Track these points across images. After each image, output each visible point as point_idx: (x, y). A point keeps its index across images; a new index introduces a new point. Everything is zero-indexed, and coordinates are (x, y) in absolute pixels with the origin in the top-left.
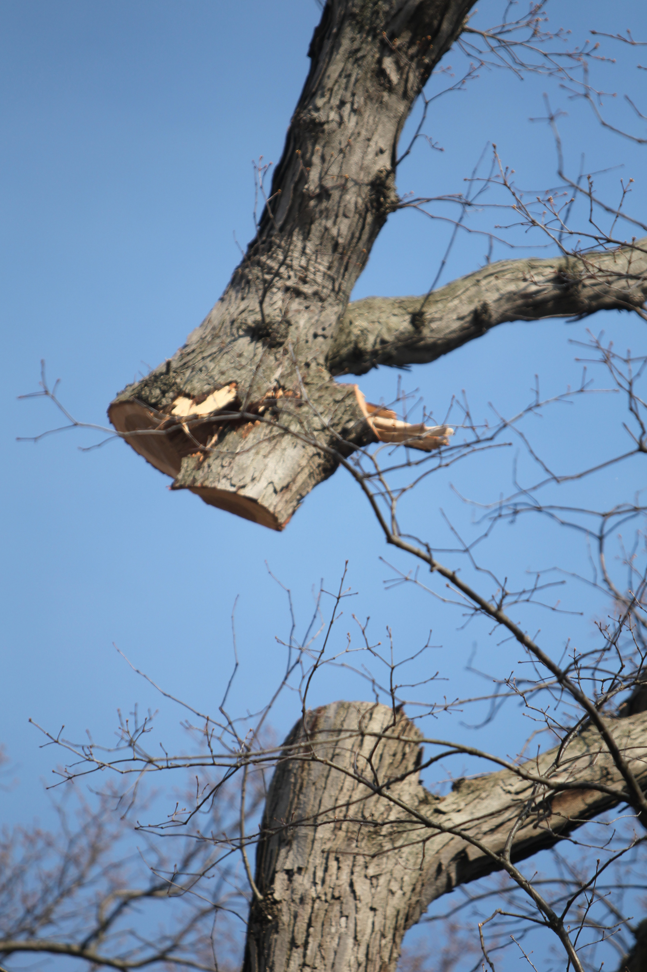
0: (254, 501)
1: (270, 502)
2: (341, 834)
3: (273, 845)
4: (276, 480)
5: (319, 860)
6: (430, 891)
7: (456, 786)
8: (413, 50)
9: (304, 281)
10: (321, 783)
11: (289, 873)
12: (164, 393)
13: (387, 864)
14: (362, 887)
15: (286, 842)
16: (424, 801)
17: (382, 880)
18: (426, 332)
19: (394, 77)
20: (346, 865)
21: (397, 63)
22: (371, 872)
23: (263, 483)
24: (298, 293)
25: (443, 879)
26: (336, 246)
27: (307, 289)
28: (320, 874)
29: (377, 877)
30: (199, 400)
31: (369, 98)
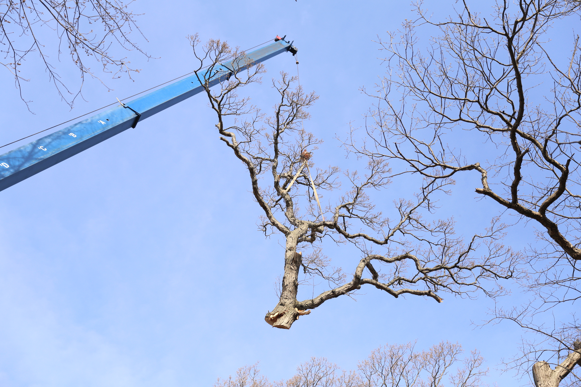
0: (283, 325)
1: (285, 325)
2: (544, 378)
3: (537, 382)
4: (286, 322)
5: (543, 382)
6: (558, 382)
7: (556, 368)
8: (295, 264)
9: (287, 297)
10: (539, 373)
11: (540, 385)
12: (268, 315)
13: (551, 380)
14: (550, 383)
15: (538, 381)
16: (552, 371)
17: (552, 382)
18: (314, 303)
19: (293, 268)
20: (546, 381)
21: (293, 266)
22: (550, 381)
23: (284, 323)
24: (286, 298)
25: (559, 380)
26: (290, 291)
27: (288, 298)
28: (544, 384)
29: (551, 382)
30: (274, 315)
31: (290, 272)
